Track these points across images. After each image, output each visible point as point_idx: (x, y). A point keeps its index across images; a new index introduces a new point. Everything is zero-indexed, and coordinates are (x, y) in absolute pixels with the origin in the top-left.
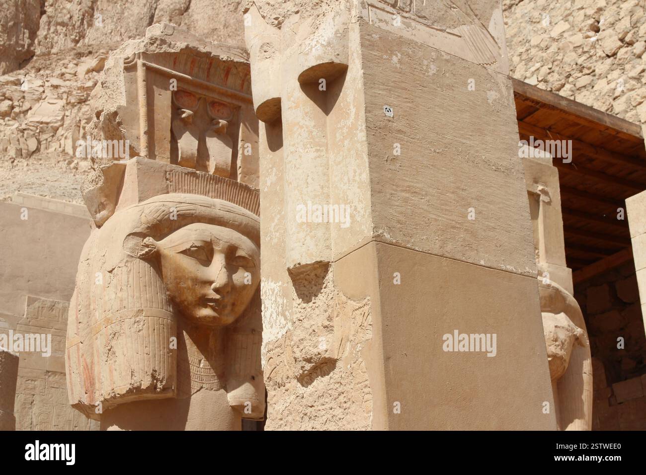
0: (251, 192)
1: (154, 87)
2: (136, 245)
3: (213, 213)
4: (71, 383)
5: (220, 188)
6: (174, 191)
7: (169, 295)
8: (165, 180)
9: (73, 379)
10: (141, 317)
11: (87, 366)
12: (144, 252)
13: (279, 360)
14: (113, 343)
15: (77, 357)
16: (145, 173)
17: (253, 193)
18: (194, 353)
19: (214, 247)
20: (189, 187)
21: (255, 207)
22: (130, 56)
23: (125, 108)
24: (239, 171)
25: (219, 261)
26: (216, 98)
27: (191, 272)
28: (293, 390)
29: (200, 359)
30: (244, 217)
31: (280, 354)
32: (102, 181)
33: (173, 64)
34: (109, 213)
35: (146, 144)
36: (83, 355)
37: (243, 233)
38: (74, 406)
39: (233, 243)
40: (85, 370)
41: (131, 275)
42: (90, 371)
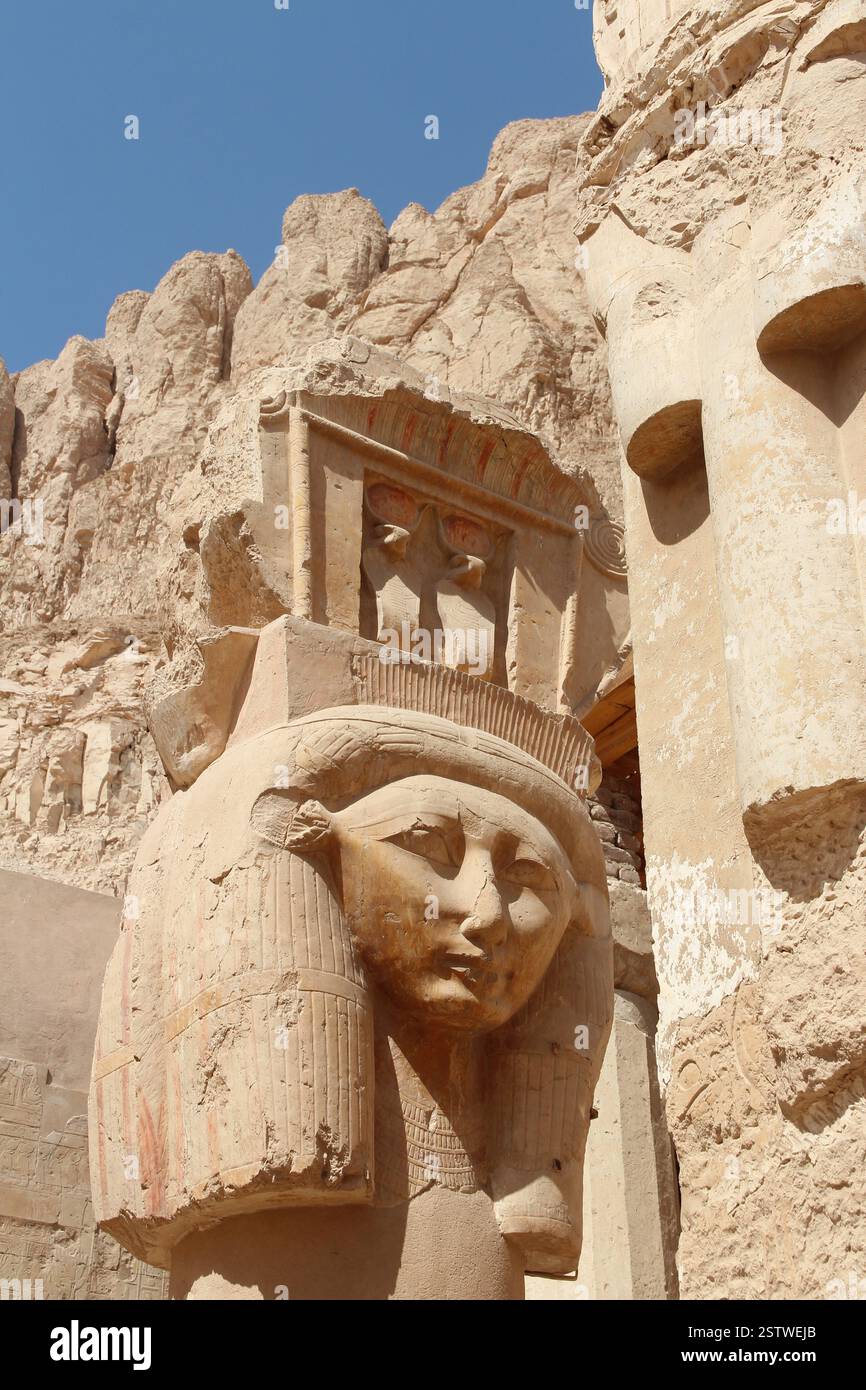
0: (541, 719)
1: (326, 469)
2: (282, 817)
3: (460, 753)
4: (101, 1164)
5: (474, 702)
6: (371, 699)
7: (357, 946)
8: (349, 674)
9: (109, 1156)
10: (293, 992)
11: (150, 1118)
12: (300, 835)
13: (717, 1063)
14: (221, 1056)
15: (121, 1098)
16: (304, 652)
17: (546, 722)
18: (415, 1093)
19: (465, 833)
20: (403, 693)
21: (552, 756)
22: (274, 397)
23: (262, 508)
24: (510, 675)
25: (477, 866)
26: (459, 509)
27: (413, 888)
28: (770, 1144)
29: (428, 1109)
30: (532, 773)
31: (717, 1049)
32: (200, 673)
33: (366, 424)
34: (211, 751)
35: (308, 590)
36: (140, 1090)
37: (530, 809)
38: (103, 1226)
39: (509, 828)
40: (145, 1128)
41: (269, 888)
42: (156, 1130)
